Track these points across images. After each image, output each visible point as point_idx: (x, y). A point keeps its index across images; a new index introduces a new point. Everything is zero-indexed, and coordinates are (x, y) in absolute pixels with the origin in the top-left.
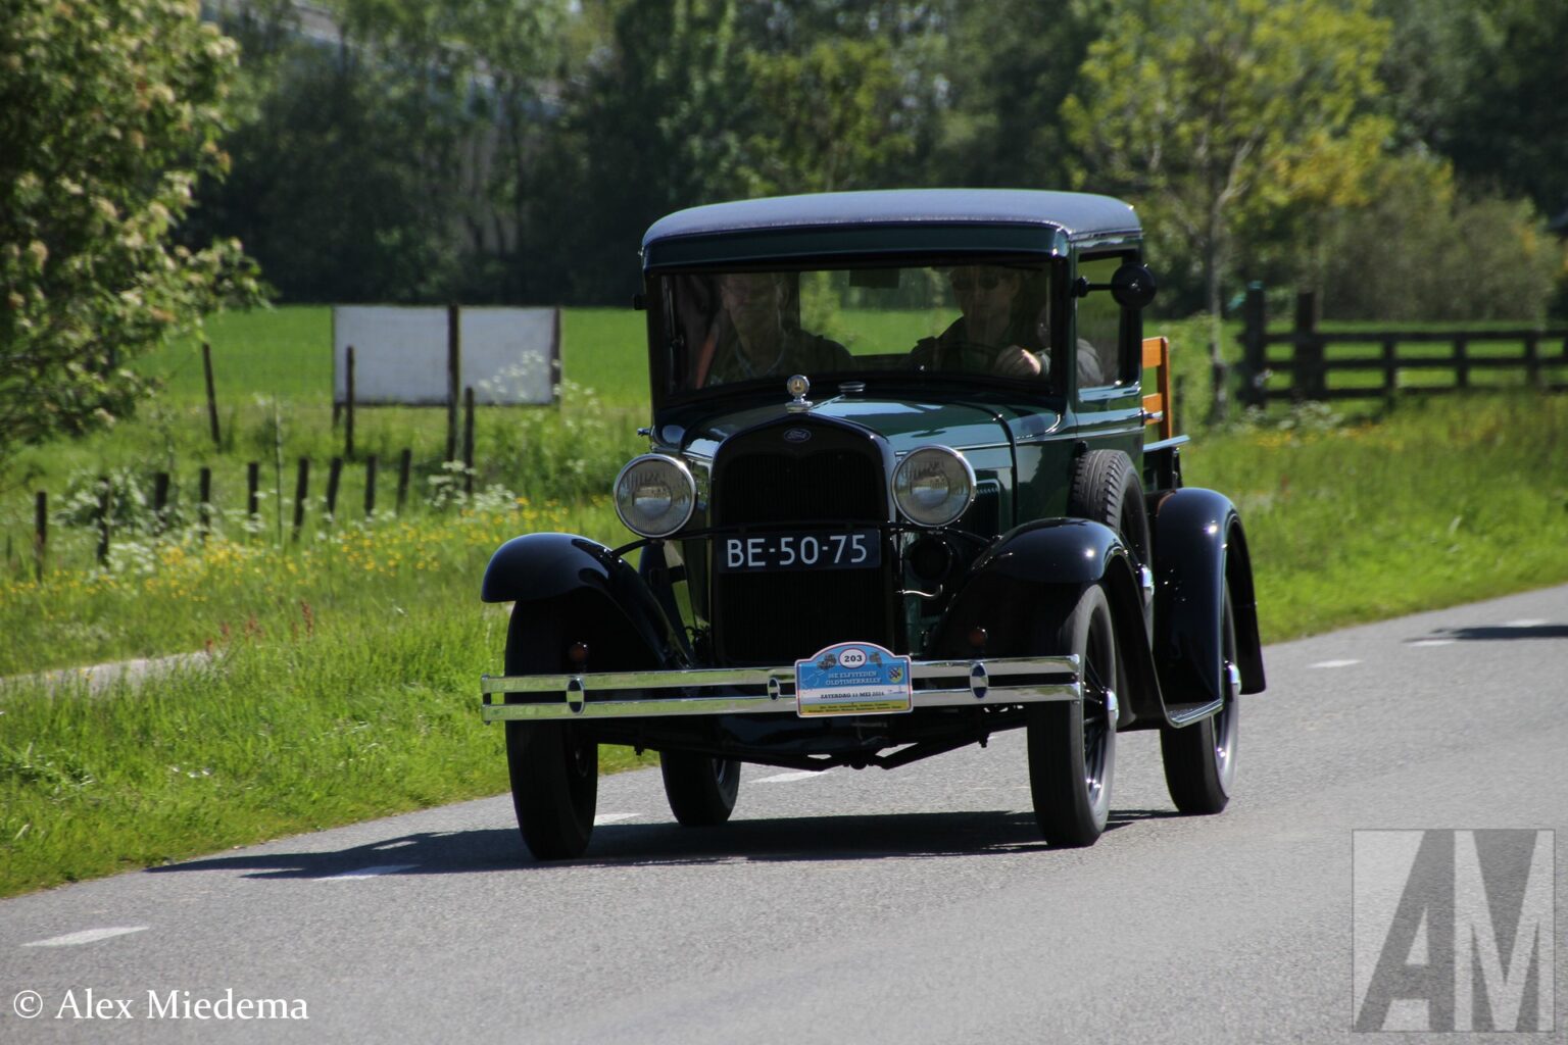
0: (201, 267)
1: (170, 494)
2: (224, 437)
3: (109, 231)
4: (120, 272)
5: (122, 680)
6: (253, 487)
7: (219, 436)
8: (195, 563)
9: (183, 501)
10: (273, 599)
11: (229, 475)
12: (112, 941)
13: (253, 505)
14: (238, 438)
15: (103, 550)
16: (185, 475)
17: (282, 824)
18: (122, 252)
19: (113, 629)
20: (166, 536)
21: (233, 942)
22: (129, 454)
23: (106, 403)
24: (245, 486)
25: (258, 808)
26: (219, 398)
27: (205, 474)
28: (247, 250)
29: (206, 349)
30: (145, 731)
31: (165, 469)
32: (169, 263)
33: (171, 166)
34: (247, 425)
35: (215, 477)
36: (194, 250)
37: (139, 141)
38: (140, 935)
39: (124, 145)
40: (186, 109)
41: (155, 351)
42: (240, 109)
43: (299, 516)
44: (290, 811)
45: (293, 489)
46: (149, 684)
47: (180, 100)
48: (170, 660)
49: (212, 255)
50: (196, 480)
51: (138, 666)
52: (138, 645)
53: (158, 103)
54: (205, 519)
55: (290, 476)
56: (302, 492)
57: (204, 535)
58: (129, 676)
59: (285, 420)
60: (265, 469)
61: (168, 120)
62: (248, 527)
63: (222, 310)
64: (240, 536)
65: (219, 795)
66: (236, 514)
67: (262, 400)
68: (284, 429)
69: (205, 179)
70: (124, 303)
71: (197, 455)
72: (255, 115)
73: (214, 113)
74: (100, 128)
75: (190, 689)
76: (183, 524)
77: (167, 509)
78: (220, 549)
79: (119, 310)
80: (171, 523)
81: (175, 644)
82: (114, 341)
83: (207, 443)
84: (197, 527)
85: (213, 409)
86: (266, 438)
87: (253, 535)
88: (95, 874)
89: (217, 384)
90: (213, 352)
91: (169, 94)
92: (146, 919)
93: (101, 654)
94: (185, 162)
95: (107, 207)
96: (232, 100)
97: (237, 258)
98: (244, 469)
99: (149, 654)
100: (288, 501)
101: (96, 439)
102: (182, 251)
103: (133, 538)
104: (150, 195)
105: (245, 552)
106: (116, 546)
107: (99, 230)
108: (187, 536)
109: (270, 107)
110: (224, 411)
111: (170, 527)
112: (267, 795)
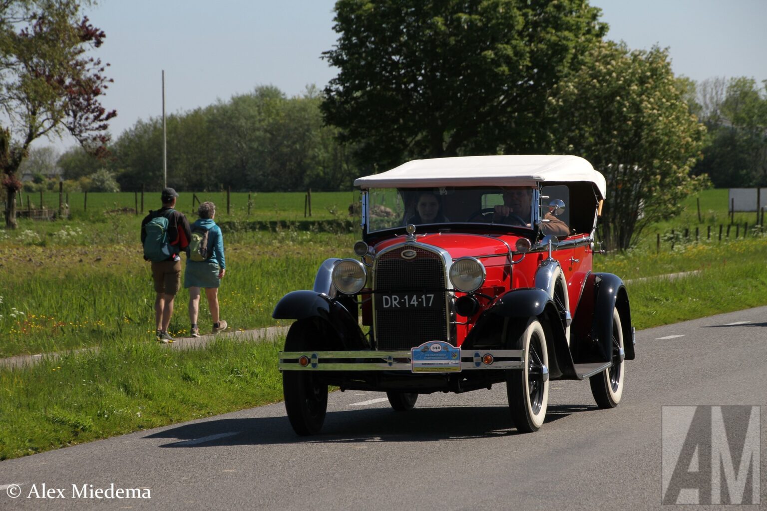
0: (698, 180)
1: (689, 234)
2: (702, 220)
3: (675, 172)
4: (678, 182)
5: (678, 278)
6: (709, 232)
7: (701, 220)
8: (695, 250)
9: (691, 235)
10: (713, 258)
11: (703, 229)
12: (676, 338)
13: (709, 236)
14: (706, 220)
15: (672, 247)
16: (692, 229)
17: (716, 311)
18: (678, 178)
19: (675, 265)
20: (688, 244)
21: (705, 339)
22: (679, 224)
23: (673, 212)
24: (707, 232)
25: (710, 307)
26: (701, 211)
27: (697, 229)
28: (709, 176)
29: (698, 199)
30: (683, 289)
31: (687, 227)
32: (689, 179)
33: (691, 157)
34: (708, 217)
35: (700, 229)
36: (697, 176)
37: (683, 151)
38: (682, 337)
39: (679, 152)
40: (694, 143)
41: (686, 200)
42: (707, 143)
43: (720, 238)
44: (718, 309)
45: (718, 232)
46: (684, 278)
47: (693, 141)
48: (689, 273)
49: (701, 177)
50: (695, 230)
51: (682, 274)
52: (681, 269)
53: (688, 142)
54: (697, 239)
55: (718, 229)
56: (721, 232)
57: (697, 243)
58: (679, 276)
59: (717, 216)
60: (711, 228)
61: (690, 146)
62: (708, 241)
63: (702, 190)
64: (705, 243)
65: (701, 304)
66: (705, 238)
67: (711, 211)
68: (716, 218)
69: (698, 160)
70: (678, 189)
71: (696, 224)
72: (710, 144)
73: (701, 143)
74: (674, 149)
75: (693, 280)
76: (692, 241)
77: (688, 238)
78: (701, 247)
79: (677, 191)
80: (689, 241)
81: (690, 269)
82: (675, 198)
83: (698, 222)
84: (695, 242)
85: (699, 215)
86: (712, 220)
87: (709, 243)
88: (672, 323)
89: (700, 208)
90: (700, 200)
91: (690, 140)
92: (684, 334)
93: (672, 272)
94: (693, 156)
95: (675, 167)
96: (705, 141)
97: (706, 178)
98: (706, 228)
99: (684, 271)
100: (718, 235)
101: (671, 221)
102: (694, 176)
103: (680, 244)
104: (684, 164)
105: (707, 247)
106: (676, 246)
107: (673, 172)
108: (693, 243)
109: (714, 142)
110: (702, 214)
111: (688, 242)
112: (713, 305)
